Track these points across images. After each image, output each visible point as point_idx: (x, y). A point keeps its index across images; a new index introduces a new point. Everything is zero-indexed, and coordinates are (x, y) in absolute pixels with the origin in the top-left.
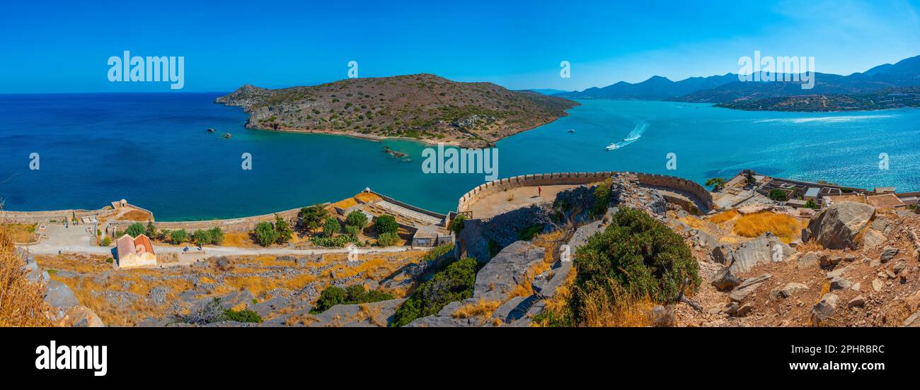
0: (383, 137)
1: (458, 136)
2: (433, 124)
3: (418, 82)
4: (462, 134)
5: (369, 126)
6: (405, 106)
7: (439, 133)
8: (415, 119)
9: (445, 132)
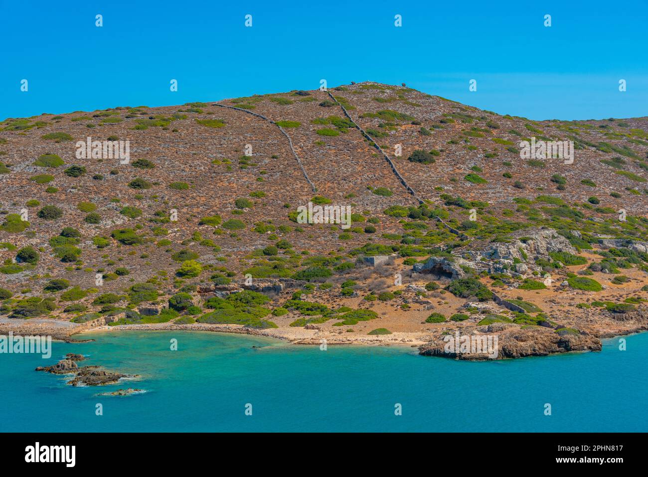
0: (95, 328)
1: (438, 310)
2: (341, 270)
3: (325, 114)
4: (458, 302)
5: (55, 287)
6: (238, 204)
7: (353, 304)
8: (267, 253)
9: (383, 298)
